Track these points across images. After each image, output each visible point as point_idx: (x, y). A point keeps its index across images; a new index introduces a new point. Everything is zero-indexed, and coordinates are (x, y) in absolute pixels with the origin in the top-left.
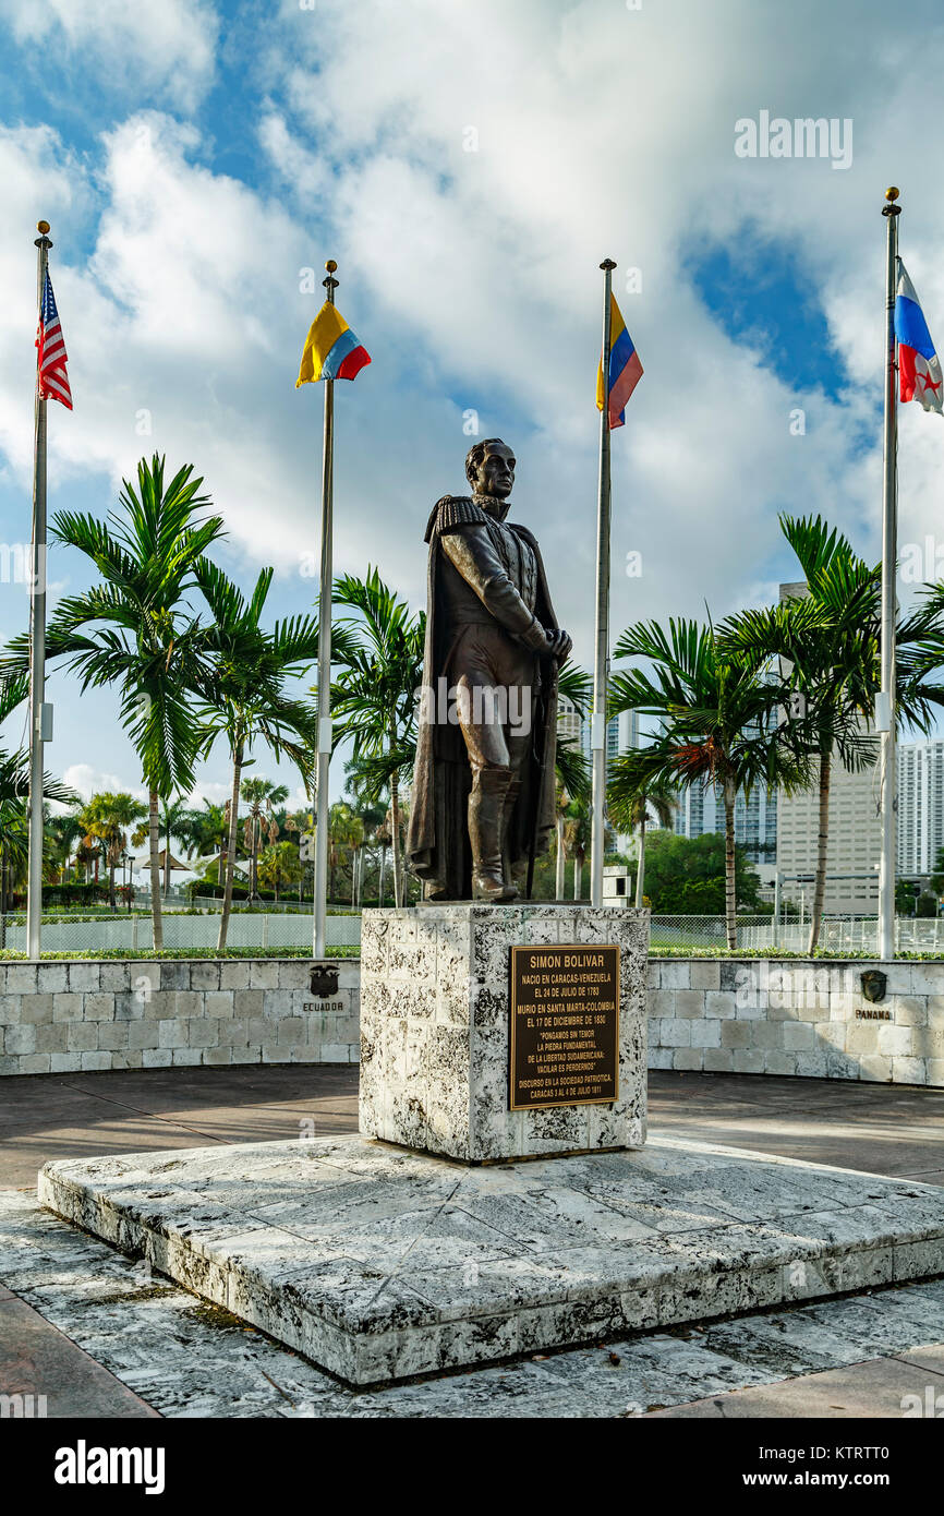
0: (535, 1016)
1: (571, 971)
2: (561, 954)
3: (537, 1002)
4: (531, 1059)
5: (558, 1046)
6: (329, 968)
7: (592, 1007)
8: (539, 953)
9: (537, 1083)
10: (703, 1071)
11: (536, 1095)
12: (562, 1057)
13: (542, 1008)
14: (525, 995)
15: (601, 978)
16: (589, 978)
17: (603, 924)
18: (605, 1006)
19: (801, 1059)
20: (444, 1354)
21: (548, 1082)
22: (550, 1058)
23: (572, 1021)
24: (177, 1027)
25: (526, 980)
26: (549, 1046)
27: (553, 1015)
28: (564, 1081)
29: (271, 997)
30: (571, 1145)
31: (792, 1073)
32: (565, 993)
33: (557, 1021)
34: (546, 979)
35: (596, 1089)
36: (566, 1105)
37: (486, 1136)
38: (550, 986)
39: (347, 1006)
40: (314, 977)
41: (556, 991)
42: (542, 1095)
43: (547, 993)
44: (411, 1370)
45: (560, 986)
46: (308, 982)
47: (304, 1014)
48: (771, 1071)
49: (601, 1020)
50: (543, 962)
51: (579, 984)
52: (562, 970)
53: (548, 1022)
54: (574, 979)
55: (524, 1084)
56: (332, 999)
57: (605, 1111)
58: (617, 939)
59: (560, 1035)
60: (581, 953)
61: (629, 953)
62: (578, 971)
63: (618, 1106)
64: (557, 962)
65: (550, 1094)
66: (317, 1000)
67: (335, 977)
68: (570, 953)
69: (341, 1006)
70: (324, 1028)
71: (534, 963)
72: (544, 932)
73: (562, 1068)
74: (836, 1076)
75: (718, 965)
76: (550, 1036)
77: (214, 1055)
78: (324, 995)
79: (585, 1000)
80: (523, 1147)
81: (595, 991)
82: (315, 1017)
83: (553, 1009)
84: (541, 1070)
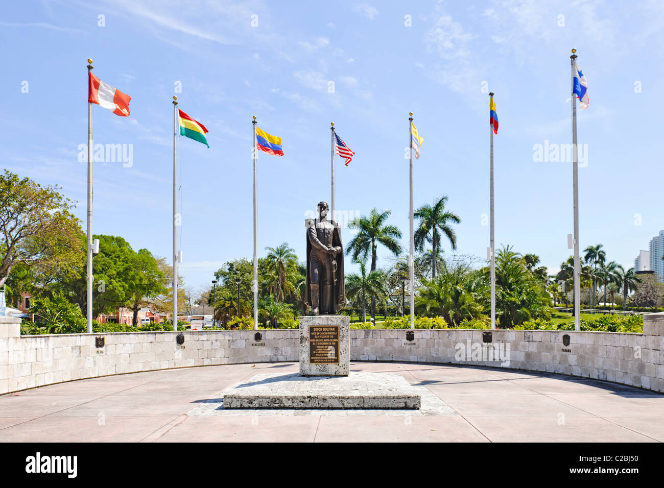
0: (315, 342)
1: (325, 331)
2: (322, 328)
3: (316, 339)
4: (314, 352)
5: (321, 349)
6: (411, 332)
7: (331, 340)
8: (316, 327)
9: (317, 358)
10: (520, 369)
11: (316, 361)
12: (323, 352)
13: (317, 340)
14: (312, 337)
15: (334, 333)
16: (330, 333)
17: (336, 320)
18: (335, 340)
19: (547, 366)
20: (241, 405)
21: (319, 358)
22: (319, 352)
23: (325, 344)
24: (369, 349)
25: (313, 334)
26: (319, 349)
27: (320, 342)
28: (323, 358)
29: (395, 340)
30: (327, 373)
31: (545, 371)
32: (323, 337)
33: (321, 344)
34: (318, 333)
35: (333, 360)
36: (325, 364)
37: (303, 369)
38: (319, 335)
39: (417, 344)
40: (407, 335)
41: (321, 337)
42: (317, 361)
43: (318, 337)
44: (234, 406)
45: (322, 335)
46: (405, 336)
47: (405, 346)
48: (539, 370)
49: (334, 344)
50: (317, 329)
51: (327, 335)
52: (323, 331)
53: (319, 344)
54: (326, 333)
55: (312, 358)
56: (412, 342)
57: (337, 366)
58: (340, 324)
59: (322, 347)
60: (328, 327)
61: (343, 327)
62: (327, 332)
63: (340, 365)
64: (321, 329)
65: (320, 361)
66: (408, 342)
67: (413, 335)
68: (325, 327)
69: (415, 344)
70: (410, 350)
71: (315, 330)
72: (318, 322)
73: (323, 355)
74: (557, 372)
75: (523, 333)
76: (319, 347)
77: (380, 357)
78: (410, 341)
79: (329, 338)
80: (313, 373)
81: (332, 337)
82: (408, 347)
83: (320, 341)
84: (317, 355)
